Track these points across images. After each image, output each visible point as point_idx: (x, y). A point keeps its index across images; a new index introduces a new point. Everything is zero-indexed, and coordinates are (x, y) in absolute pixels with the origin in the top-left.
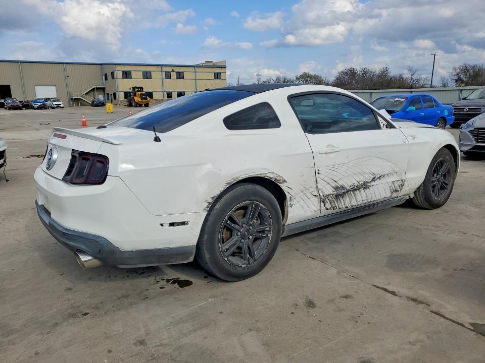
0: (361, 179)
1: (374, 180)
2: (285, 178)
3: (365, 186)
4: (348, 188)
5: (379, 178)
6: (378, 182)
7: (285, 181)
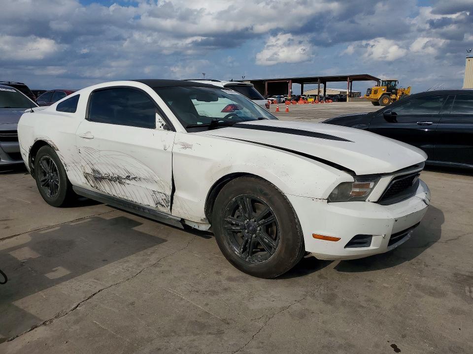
0: (116, 172)
1: (128, 177)
2: (58, 148)
3: (118, 180)
4: (103, 175)
5: (134, 178)
6: (133, 182)
7: (58, 150)
